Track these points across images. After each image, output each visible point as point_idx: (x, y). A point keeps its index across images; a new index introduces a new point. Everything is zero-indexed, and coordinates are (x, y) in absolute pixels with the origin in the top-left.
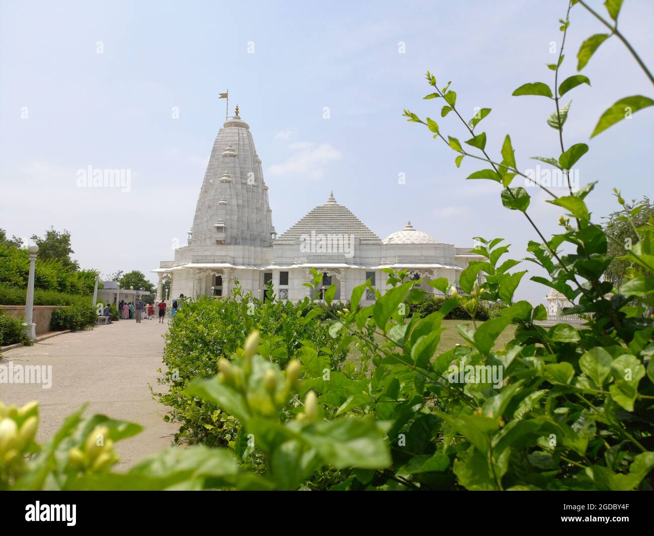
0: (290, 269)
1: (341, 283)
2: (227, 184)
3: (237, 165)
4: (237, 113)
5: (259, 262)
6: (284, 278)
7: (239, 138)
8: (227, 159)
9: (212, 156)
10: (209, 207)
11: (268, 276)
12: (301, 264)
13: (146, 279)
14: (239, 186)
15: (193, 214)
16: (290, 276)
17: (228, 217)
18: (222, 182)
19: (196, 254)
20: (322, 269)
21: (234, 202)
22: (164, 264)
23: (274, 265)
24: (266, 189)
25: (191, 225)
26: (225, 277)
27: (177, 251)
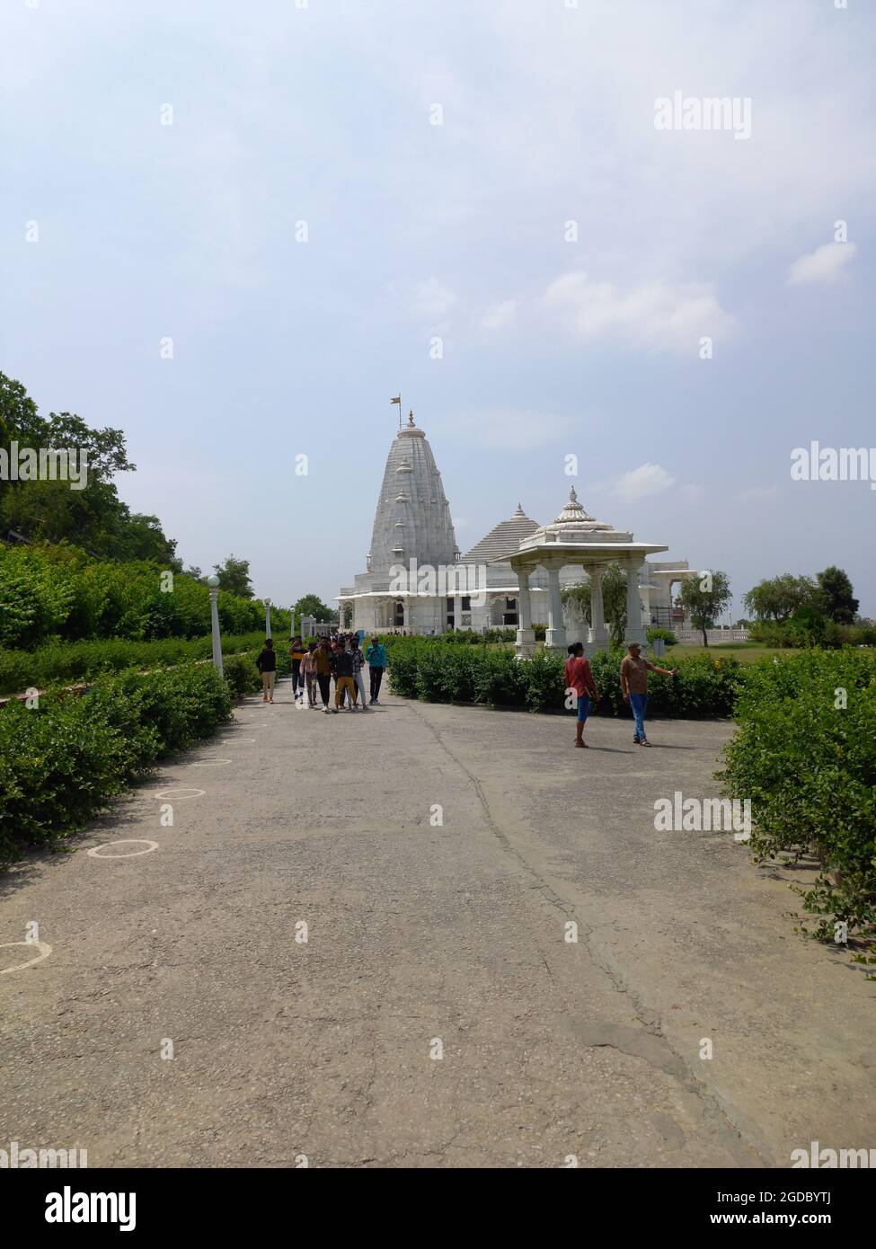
2: (403, 504)
3: (414, 482)
4: (411, 419)
7: (414, 451)
8: (402, 477)
9: (387, 472)
10: (386, 530)
11: (450, 601)
13: (323, 603)
14: (416, 506)
15: (371, 536)
17: (406, 540)
18: (398, 502)
19: (375, 582)
21: (412, 523)
22: (344, 592)
24: (446, 503)
25: (369, 548)
26: (405, 605)
27: (357, 578)
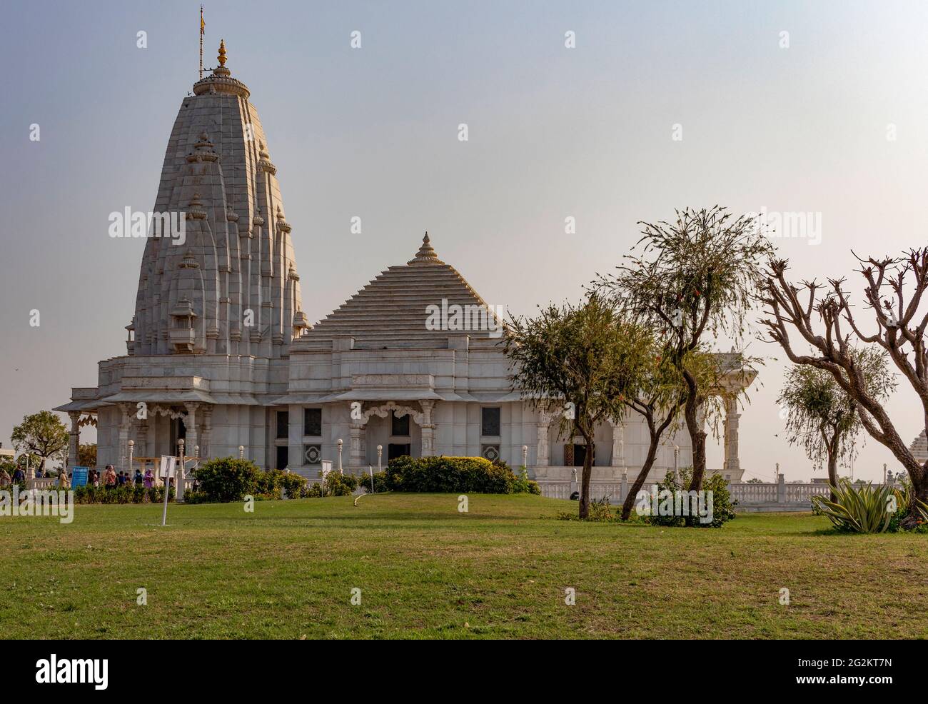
0: (324, 404)
1: (423, 430)
4: (222, 59)
5: (263, 388)
6: (313, 421)
9: (168, 161)
16: (325, 416)
20: (383, 402)
23: (291, 395)
24: (285, 230)
26: (190, 422)
27: (104, 366)
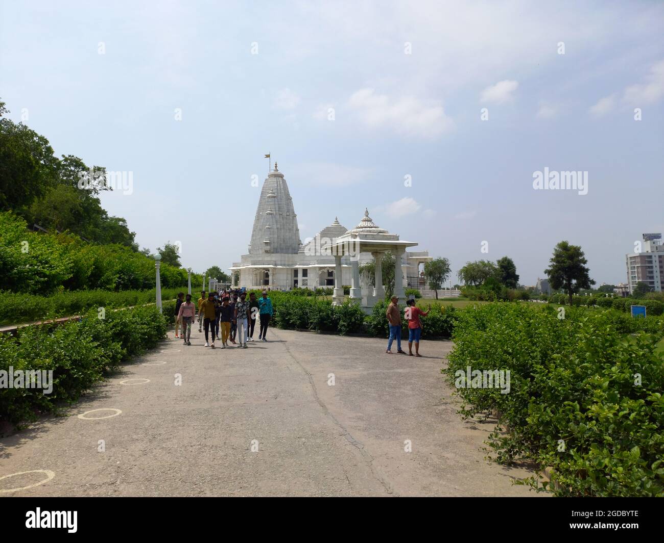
0: (308, 267)
2: (270, 215)
3: (276, 203)
4: (276, 167)
5: (290, 263)
6: (305, 272)
7: (277, 185)
8: (270, 200)
9: (261, 197)
10: (260, 230)
11: (296, 271)
12: (314, 264)
13: (222, 271)
14: (278, 217)
15: (251, 233)
16: (308, 271)
17: (271, 236)
18: (267, 214)
19: (253, 259)
21: (275, 227)
22: (235, 265)
23: (299, 265)
24: (295, 216)
25: (250, 240)
27: (242, 257)
